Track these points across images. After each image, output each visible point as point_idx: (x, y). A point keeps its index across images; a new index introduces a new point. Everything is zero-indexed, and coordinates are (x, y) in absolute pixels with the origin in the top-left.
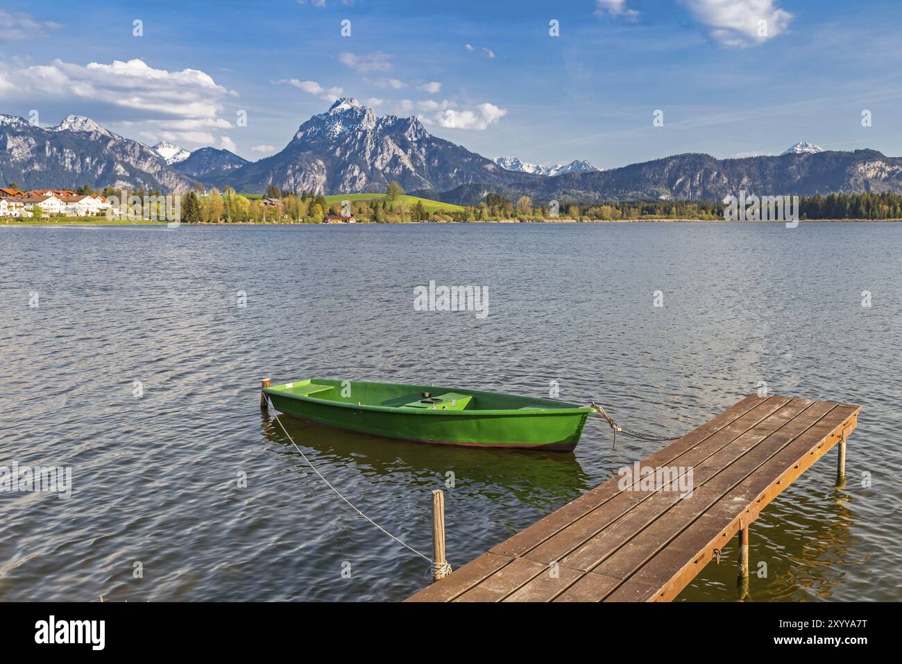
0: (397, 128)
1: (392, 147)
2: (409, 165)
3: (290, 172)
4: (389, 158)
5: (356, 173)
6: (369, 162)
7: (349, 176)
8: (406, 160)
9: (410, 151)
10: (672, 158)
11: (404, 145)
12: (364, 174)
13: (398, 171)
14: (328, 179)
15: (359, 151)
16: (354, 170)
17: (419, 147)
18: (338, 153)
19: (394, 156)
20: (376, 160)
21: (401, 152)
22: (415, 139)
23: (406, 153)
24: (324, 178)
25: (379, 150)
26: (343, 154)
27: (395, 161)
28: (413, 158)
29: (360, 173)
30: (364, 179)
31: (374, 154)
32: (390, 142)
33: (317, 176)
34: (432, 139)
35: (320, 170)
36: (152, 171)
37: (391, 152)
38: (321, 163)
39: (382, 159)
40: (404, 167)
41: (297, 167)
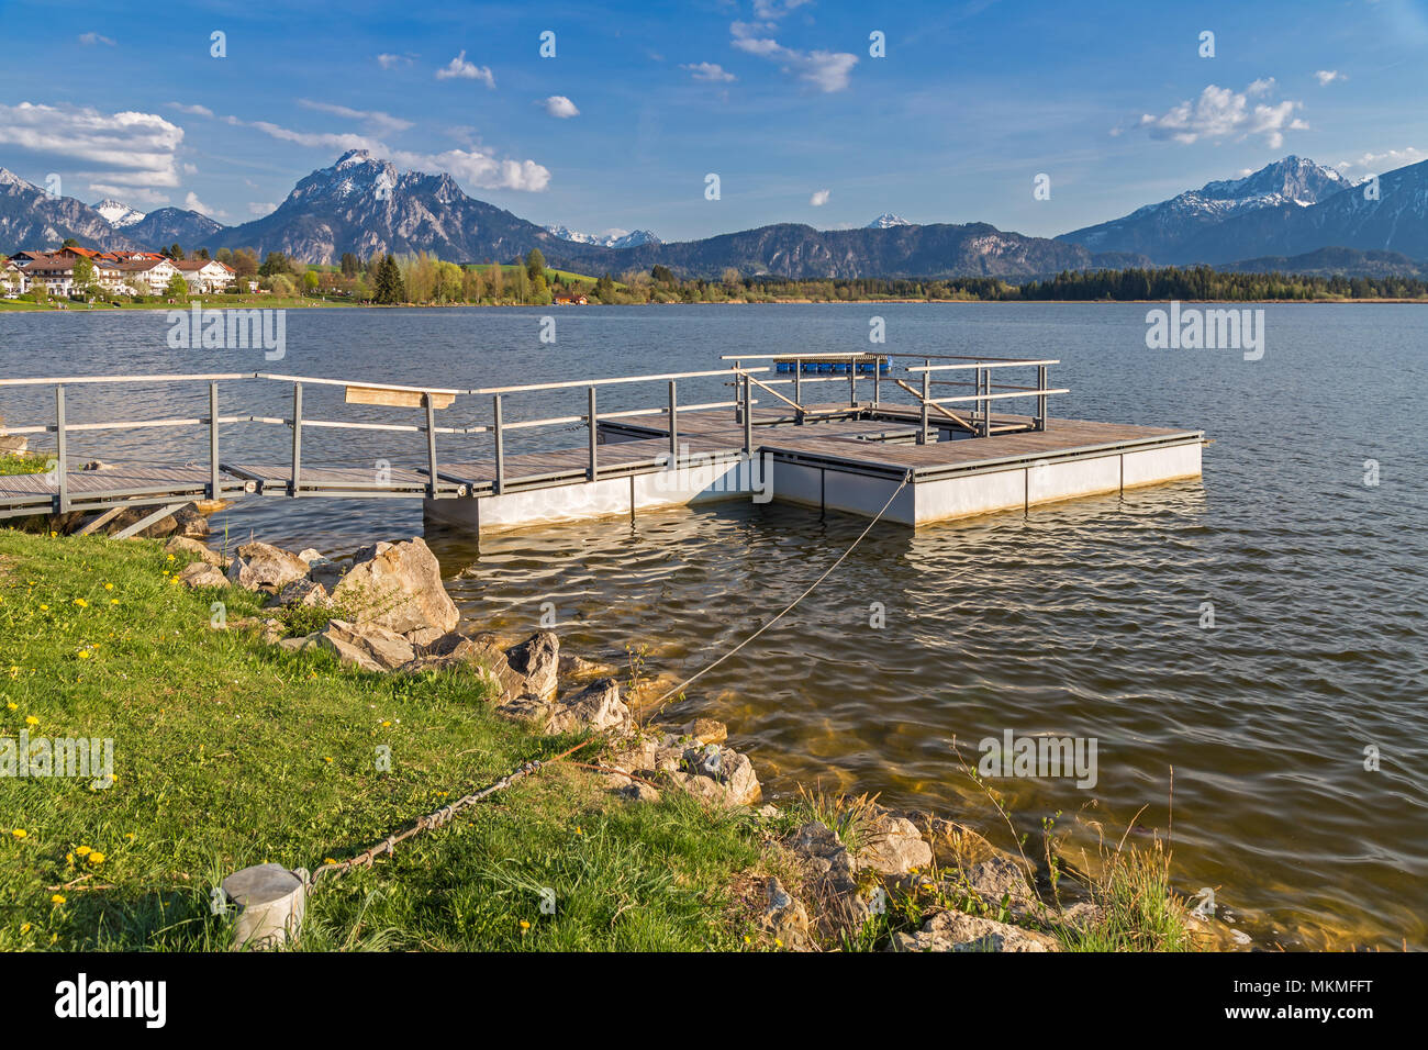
0: (424, 187)
1: (420, 211)
2: (442, 233)
3: (286, 239)
4: (417, 224)
5: (374, 241)
6: (390, 228)
7: (364, 246)
8: (438, 227)
9: (442, 216)
10: (767, 228)
11: (435, 209)
12: (384, 243)
13: (429, 239)
14: (337, 249)
15: (377, 215)
16: (371, 237)
17: (454, 212)
18: (349, 216)
19: (423, 221)
20: (399, 225)
21: (431, 217)
22: (448, 201)
23: (437, 217)
24: (331, 248)
25: (404, 214)
26: (356, 218)
27: (424, 227)
28: (447, 224)
29: (378, 242)
30: (385, 249)
31: (397, 219)
32: (417, 204)
33: (323, 245)
34: (470, 201)
35: (326, 238)
36: (96, 237)
37: (419, 216)
38: (327, 228)
39: (408, 225)
40: (436, 234)
41: (296, 234)
